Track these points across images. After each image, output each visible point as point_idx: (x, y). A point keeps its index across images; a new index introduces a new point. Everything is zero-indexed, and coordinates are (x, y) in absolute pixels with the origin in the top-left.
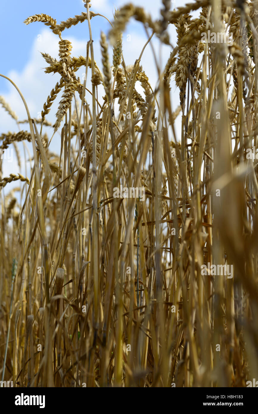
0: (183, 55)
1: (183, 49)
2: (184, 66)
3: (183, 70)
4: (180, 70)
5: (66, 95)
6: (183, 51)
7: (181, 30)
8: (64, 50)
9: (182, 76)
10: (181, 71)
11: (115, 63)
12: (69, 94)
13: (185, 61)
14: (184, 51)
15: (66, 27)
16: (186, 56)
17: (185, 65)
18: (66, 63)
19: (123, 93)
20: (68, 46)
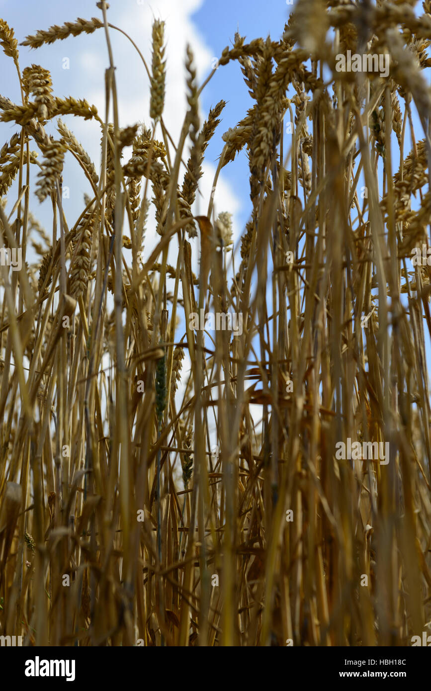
0: (268, 112)
1: (269, 101)
2: (268, 131)
3: (267, 137)
4: (262, 137)
5: (51, 163)
6: (268, 103)
7: (266, 67)
8: (41, 82)
9: (265, 148)
10: (265, 138)
11: (154, 112)
12: (57, 161)
13: (272, 122)
14: (270, 105)
15: (45, 42)
16: (273, 114)
17: (270, 129)
18: (47, 106)
19: (156, 168)
20: (46, 76)
